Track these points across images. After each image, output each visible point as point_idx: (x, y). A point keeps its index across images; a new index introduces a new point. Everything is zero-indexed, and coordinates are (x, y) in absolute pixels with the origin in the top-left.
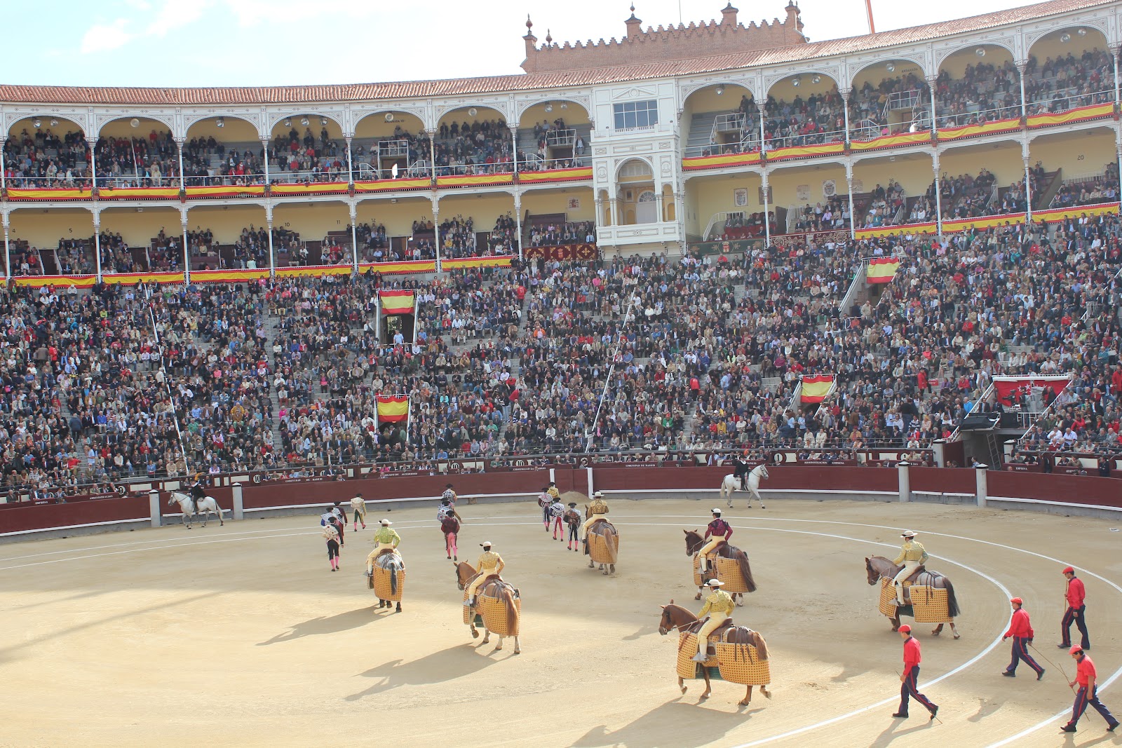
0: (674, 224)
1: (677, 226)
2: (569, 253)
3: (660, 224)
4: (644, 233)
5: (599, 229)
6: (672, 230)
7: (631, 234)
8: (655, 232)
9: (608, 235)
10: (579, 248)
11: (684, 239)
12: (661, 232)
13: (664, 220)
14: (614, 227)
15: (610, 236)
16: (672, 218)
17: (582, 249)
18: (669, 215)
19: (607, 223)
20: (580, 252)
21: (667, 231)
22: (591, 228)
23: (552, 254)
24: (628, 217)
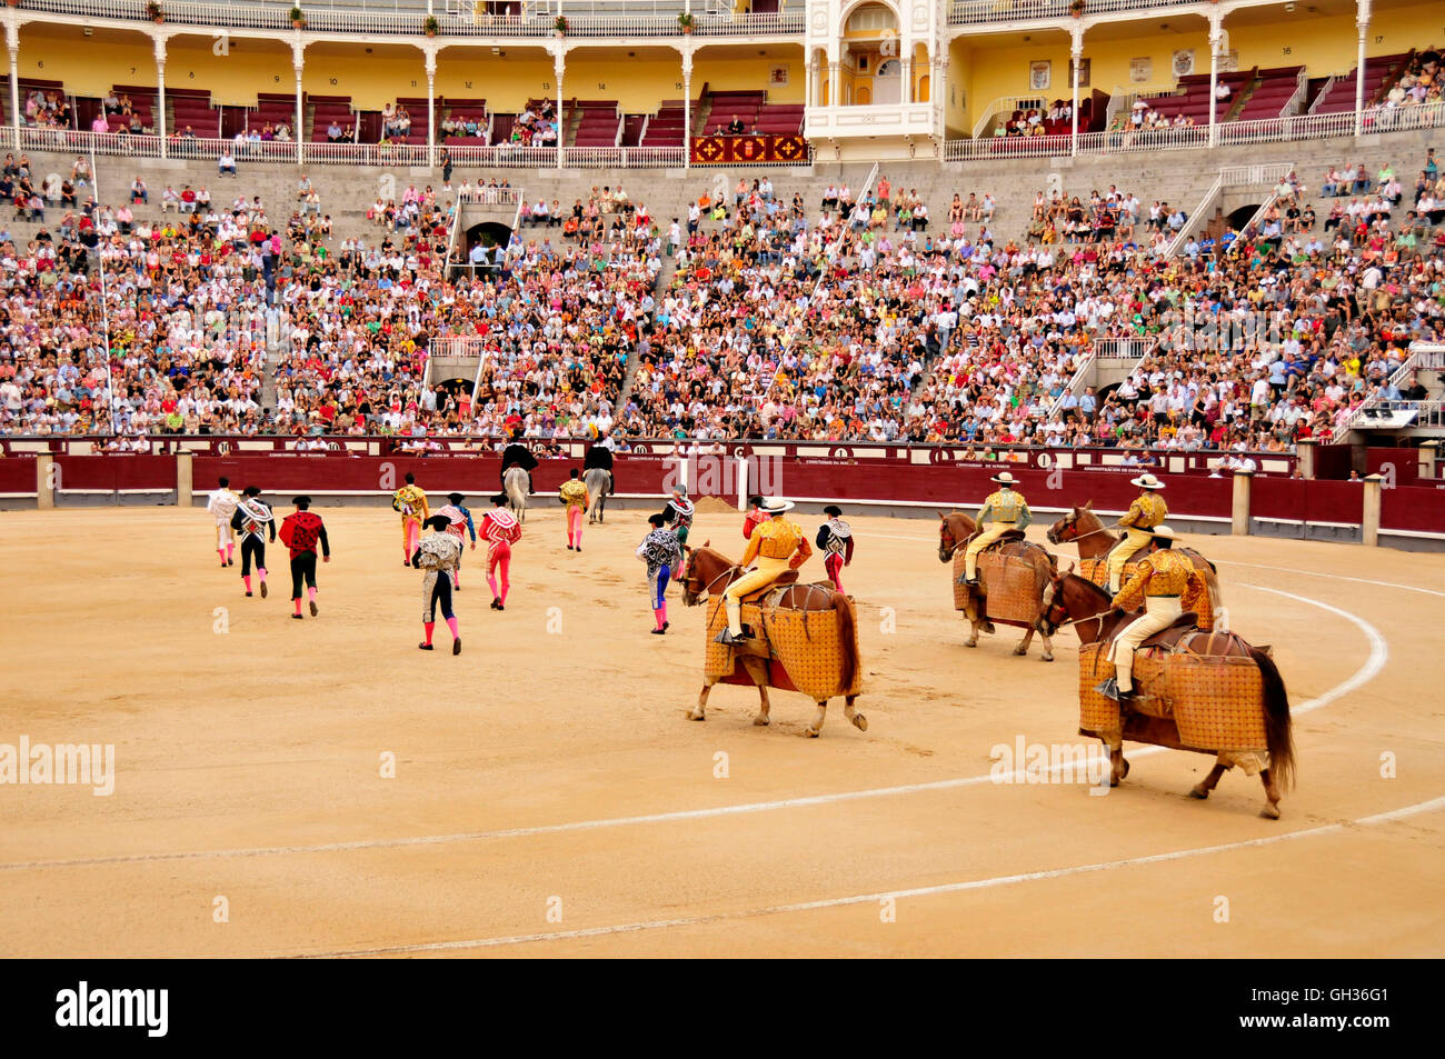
0: (927, 107)
1: (931, 112)
2: (761, 149)
3: (905, 105)
4: (878, 119)
5: (810, 112)
6: (923, 117)
7: (859, 120)
8: (896, 118)
9: (823, 121)
10: (778, 142)
11: (941, 132)
12: (905, 118)
13: (913, 100)
14: (835, 108)
15: (824, 120)
16: (924, 98)
17: (783, 144)
18: (920, 92)
19: (824, 101)
20: (779, 148)
21: (914, 118)
22: (797, 112)
23: (736, 149)
24: (857, 94)
